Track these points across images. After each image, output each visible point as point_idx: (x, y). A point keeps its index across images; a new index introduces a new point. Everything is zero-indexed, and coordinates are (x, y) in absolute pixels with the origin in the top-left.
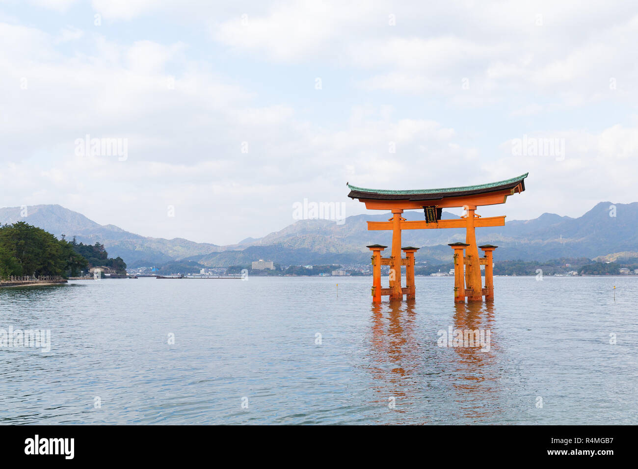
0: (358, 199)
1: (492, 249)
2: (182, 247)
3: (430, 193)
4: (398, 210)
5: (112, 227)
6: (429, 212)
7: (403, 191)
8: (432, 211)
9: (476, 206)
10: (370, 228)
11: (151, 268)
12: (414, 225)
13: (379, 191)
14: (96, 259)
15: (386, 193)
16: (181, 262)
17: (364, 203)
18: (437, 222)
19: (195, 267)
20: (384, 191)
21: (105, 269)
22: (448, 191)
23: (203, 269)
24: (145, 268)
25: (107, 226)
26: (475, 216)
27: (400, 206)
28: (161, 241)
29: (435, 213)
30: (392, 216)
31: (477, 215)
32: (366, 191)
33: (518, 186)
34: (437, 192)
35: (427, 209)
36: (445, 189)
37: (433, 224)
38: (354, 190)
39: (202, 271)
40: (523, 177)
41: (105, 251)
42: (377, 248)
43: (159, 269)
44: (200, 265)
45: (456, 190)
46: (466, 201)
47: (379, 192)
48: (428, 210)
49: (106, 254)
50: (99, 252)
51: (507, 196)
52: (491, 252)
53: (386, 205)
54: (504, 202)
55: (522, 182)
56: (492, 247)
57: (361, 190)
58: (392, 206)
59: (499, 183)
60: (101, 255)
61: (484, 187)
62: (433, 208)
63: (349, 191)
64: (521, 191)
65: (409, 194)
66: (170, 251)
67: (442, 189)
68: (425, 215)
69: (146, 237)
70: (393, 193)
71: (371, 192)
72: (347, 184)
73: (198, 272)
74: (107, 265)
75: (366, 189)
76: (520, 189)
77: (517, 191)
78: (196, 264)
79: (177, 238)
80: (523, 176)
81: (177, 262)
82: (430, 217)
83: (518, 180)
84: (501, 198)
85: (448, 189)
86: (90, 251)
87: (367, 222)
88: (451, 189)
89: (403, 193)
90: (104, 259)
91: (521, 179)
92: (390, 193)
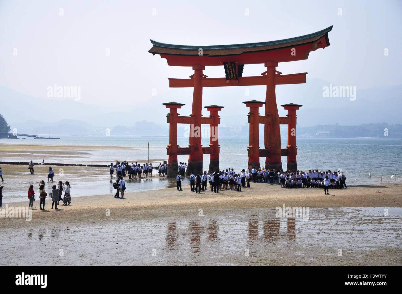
6: (229, 69)
8: (232, 68)
10: (171, 86)
26: (276, 73)
29: (235, 70)
31: (277, 72)
48: (229, 66)
68: (225, 72)
82: (230, 74)
87: (169, 79)
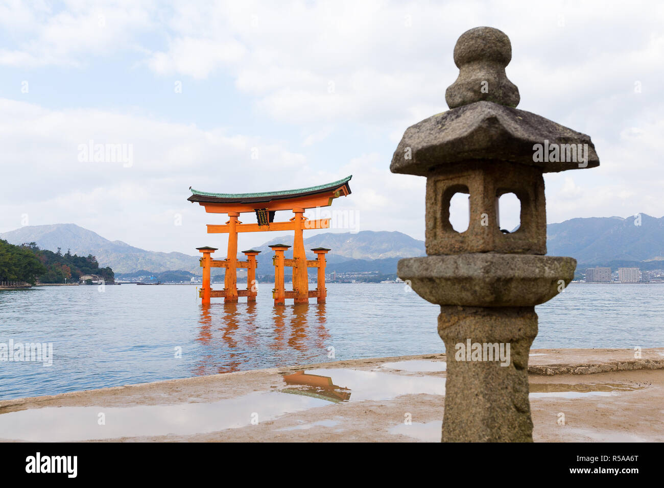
0: (198, 203)
1: (323, 252)
2: (178, 259)
3: (262, 196)
4: (234, 213)
5: (120, 242)
7: (239, 194)
9: (304, 209)
11: (150, 277)
12: (248, 228)
13: (218, 194)
14: (88, 268)
15: (223, 197)
16: (176, 271)
17: (204, 207)
18: (268, 225)
19: (187, 276)
20: (223, 194)
21: (94, 277)
22: (279, 194)
23: (193, 278)
24: (144, 277)
25: (116, 241)
27: (237, 210)
28: (161, 254)
30: (228, 219)
32: (206, 195)
33: (343, 188)
34: (269, 195)
35: (259, 211)
36: (276, 192)
37: (265, 226)
38: (195, 193)
39: (193, 279)
40: (347, 180)
41: (97, 262)
42: (208, 250)
43: (156, 277)
44: (191, 274)
45: (286, 193)
46: (295, 204)
47: (218, 196)
49: (97, 264)
50: (91, 262)
51: (332, 199)
52: (323, 255)
53: (223, 209)
54: (329, 205)
55: (346, 184)
56: (323, 249)
57: (202, 194)
58: (228, 209)
59: (325, 185)
60: (93, 264)
61: (311, 190)
62: (264, 211)
63: (191, 194)
64: (347, 194)
65: (244, 197)
66: (169, 263)
67: (274, 192)
69: (148, 251)
70: (230, 197)
71: (211, 195)
72: (190, 188)
73: (190, 280)
74: (97, 274)
75: (206, 193)
76: (346, 192)
77: (342, 194)
78: (188, 273)
79: (174, 252)
80: (347, 178)
81: (173, 272)
83: (342, 182)
84: (326, 201)
85: (279, 192)
86: (83, 262)
88: (281, 192)
89: (239, 197)
90: (95, 268)
91: (344, 182)
92: (227, 197)
